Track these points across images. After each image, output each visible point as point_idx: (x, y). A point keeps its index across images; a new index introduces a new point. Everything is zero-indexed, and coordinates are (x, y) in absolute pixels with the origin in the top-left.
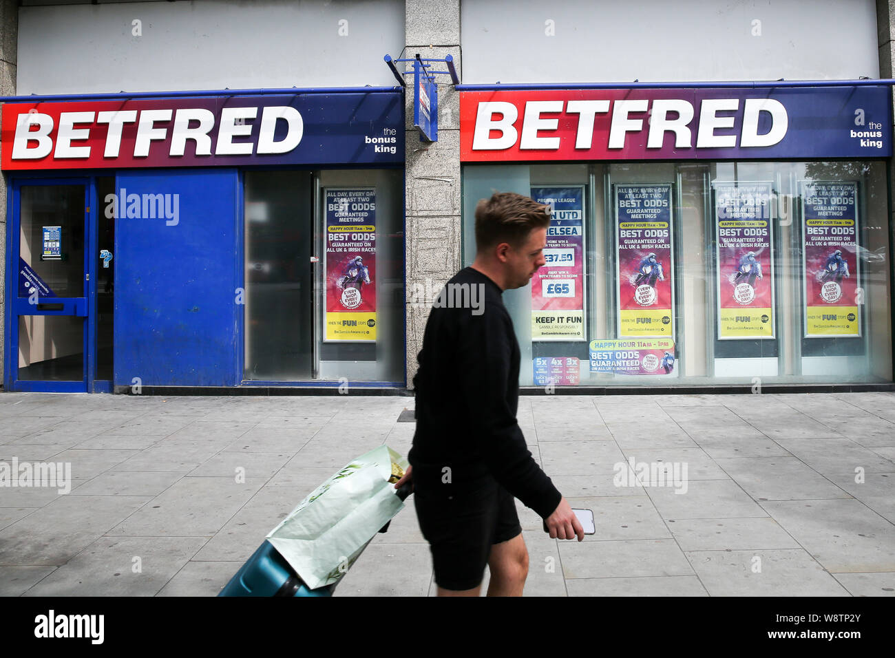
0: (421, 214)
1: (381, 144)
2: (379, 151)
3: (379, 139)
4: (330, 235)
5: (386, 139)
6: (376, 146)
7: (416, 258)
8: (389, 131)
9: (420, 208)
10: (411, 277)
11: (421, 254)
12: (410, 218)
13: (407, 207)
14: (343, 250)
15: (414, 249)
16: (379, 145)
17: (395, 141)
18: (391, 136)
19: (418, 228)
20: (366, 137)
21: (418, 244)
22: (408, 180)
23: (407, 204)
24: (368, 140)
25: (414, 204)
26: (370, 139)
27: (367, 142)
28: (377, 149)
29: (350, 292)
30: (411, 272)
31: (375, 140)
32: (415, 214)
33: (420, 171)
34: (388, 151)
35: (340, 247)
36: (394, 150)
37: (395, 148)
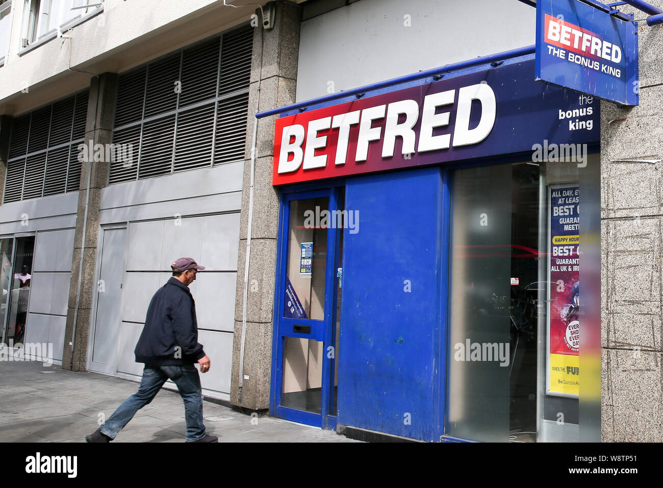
0: (618, 214)
1: (576, 118)
2: (574, 129)
3: (574, 111)
4: (554, 248)
5: (581, 110)
6: (570, 122)
7: (613, 280)
8: (584, 99)
9: (618, 205)
10: (607, 309)
11: (620, 274)
12: (605, 221)
13: (603, 205)
14: (567, 268)
15: (610, 267)
16: (573, 119)
17: (591, 112)
18: (587, 106)
19: (615, 235)
20: (560, 111)
21: (615, 259)
22: (604, 165)
23: (602, 200)
24: (562, 115)
25: (611, 200)
26: (564, 113)
27: (560, 118)
28: (571, 127)
29: (574, 326)
30: (607, 302)
31: (569, 114)
32: (612, 215)
33: (617, 151)
34: (584, 127)
35: (564, 265)
36: (590, 125)
37: (591, 122)
